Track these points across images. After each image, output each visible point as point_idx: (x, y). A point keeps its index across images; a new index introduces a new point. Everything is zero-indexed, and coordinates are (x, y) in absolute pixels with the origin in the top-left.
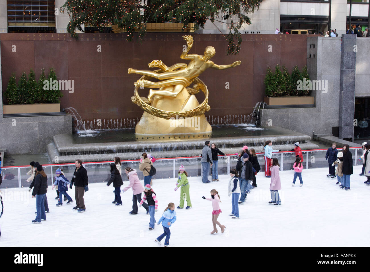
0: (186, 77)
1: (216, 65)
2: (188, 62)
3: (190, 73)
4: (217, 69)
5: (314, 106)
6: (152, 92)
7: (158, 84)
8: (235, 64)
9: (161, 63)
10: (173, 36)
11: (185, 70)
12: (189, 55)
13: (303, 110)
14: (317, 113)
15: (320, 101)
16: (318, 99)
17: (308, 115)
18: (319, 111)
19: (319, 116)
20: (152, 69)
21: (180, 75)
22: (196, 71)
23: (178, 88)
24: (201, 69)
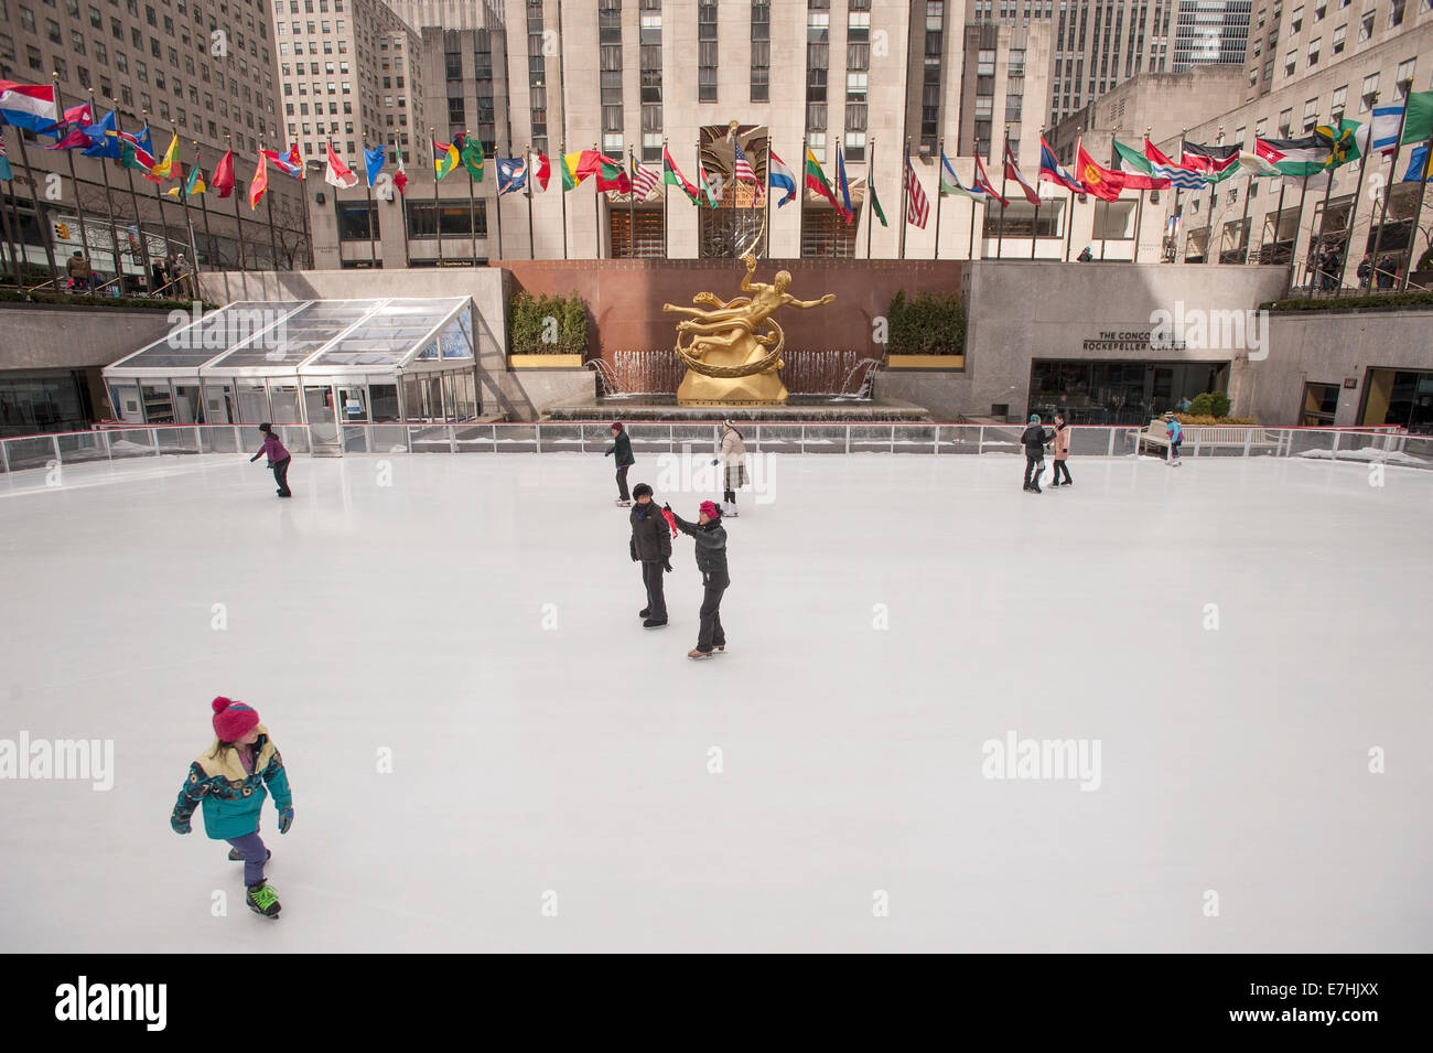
0: (749, 319)
1: (797, 301)
2: (752, 295)
3: (755, 311)
4: (800, 307)
5: (962, 370)
6: (697, 339)
7: (707, 327)
8: (825, 299)
9: (710, 296)
11: (748, 308)
12: (753, 285)
13: (943, 375)
14: (967, 381)
15: (972, 363)
16: (968, 360)
17: (950, 384)
18: (971, 378)
19: (970, 386)
20: (699, 305)
21: (739, 315)
22: (763, 309)
23: (737, 333)
24: (770, 306)
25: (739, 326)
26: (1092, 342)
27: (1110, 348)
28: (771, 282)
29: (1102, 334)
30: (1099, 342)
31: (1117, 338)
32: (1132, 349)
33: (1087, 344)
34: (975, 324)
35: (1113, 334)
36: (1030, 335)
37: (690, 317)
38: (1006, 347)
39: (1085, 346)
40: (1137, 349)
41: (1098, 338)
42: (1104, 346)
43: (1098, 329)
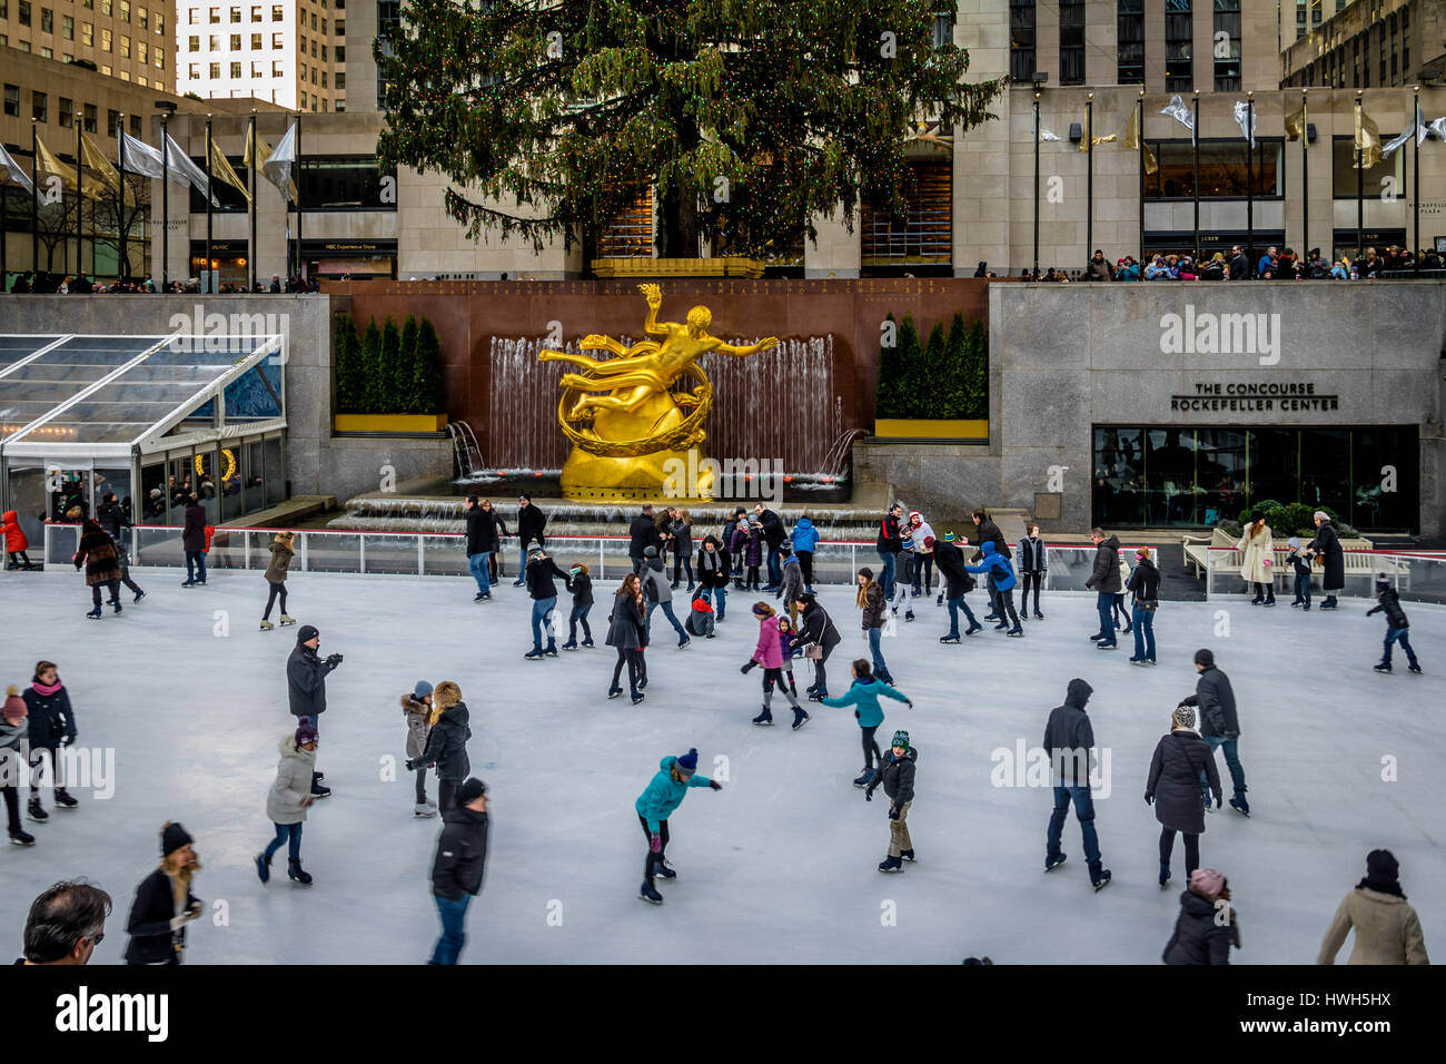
0: (655, 371)
1: (726, 346)
2: (661, 338)
3: (663, 361)
4: (730, 354)
5: (985, 442)
6: (583, 399)
7: (599, 383)
8: (764, 344)
9: (603, 341)
10: (675, 285)
11: (654, 356)
12: (660, 324)
13: (956, 450)
14: (993, 460)
15: (999, 431)
16: (993, 426)
17: (968, 463)
18: (998, 454)
19: (998, 466)
20: (589, 352)
21: (642, 366)
22: (674, 358)
23: (641, 391)
24: (684, 354)
25: (643, 382)
26: (1185, 399)
27: (1215, 408)
28: (683, 322)
29: (1199, 386)
30: (1196, 400)
31: (1224, 392)
32: (1251, 409)
33: (1178, 402)
34: (999, 374)
35: (1218, 387)
36: (1086, 389)
37: (577, 368)
38: (1051, 408)
39: (1174, 405)
40: (1259, 409)
41: (1193, 392)
42: (1205, 406)
43: (1192, 380)
